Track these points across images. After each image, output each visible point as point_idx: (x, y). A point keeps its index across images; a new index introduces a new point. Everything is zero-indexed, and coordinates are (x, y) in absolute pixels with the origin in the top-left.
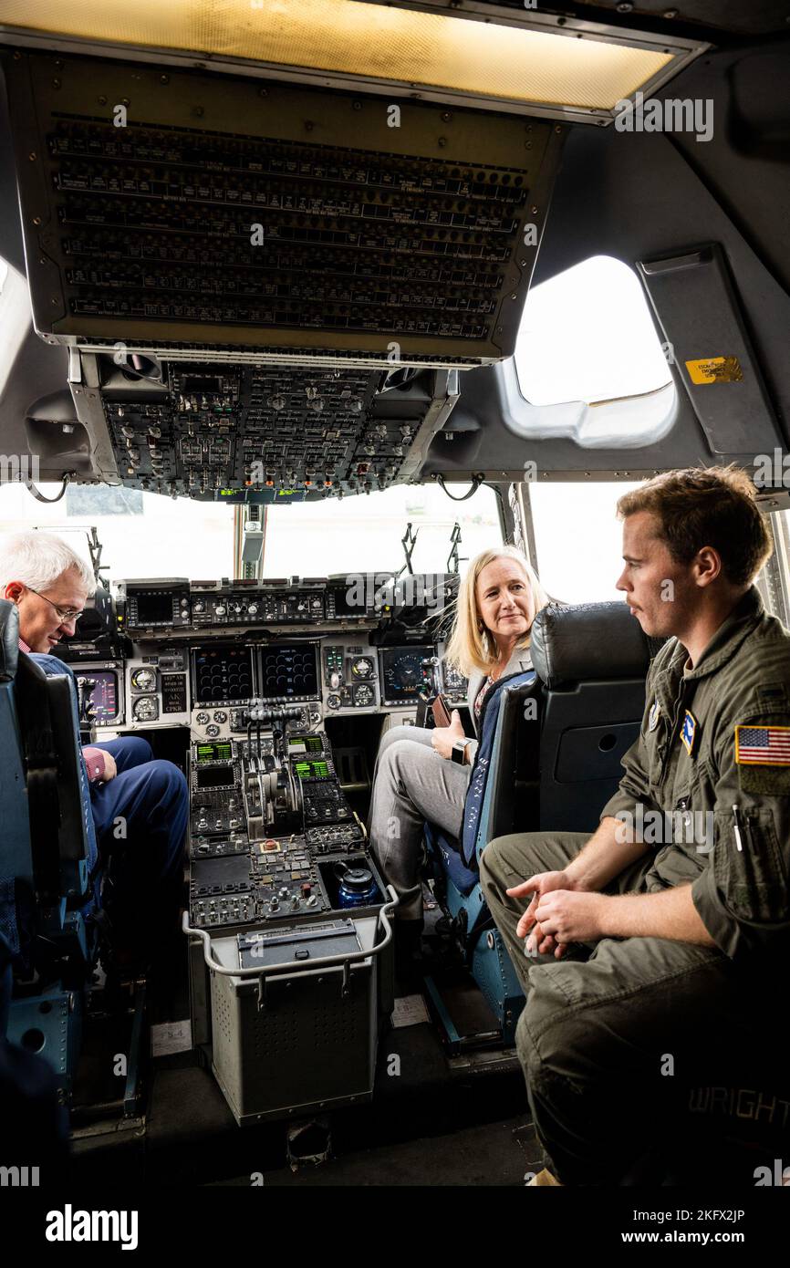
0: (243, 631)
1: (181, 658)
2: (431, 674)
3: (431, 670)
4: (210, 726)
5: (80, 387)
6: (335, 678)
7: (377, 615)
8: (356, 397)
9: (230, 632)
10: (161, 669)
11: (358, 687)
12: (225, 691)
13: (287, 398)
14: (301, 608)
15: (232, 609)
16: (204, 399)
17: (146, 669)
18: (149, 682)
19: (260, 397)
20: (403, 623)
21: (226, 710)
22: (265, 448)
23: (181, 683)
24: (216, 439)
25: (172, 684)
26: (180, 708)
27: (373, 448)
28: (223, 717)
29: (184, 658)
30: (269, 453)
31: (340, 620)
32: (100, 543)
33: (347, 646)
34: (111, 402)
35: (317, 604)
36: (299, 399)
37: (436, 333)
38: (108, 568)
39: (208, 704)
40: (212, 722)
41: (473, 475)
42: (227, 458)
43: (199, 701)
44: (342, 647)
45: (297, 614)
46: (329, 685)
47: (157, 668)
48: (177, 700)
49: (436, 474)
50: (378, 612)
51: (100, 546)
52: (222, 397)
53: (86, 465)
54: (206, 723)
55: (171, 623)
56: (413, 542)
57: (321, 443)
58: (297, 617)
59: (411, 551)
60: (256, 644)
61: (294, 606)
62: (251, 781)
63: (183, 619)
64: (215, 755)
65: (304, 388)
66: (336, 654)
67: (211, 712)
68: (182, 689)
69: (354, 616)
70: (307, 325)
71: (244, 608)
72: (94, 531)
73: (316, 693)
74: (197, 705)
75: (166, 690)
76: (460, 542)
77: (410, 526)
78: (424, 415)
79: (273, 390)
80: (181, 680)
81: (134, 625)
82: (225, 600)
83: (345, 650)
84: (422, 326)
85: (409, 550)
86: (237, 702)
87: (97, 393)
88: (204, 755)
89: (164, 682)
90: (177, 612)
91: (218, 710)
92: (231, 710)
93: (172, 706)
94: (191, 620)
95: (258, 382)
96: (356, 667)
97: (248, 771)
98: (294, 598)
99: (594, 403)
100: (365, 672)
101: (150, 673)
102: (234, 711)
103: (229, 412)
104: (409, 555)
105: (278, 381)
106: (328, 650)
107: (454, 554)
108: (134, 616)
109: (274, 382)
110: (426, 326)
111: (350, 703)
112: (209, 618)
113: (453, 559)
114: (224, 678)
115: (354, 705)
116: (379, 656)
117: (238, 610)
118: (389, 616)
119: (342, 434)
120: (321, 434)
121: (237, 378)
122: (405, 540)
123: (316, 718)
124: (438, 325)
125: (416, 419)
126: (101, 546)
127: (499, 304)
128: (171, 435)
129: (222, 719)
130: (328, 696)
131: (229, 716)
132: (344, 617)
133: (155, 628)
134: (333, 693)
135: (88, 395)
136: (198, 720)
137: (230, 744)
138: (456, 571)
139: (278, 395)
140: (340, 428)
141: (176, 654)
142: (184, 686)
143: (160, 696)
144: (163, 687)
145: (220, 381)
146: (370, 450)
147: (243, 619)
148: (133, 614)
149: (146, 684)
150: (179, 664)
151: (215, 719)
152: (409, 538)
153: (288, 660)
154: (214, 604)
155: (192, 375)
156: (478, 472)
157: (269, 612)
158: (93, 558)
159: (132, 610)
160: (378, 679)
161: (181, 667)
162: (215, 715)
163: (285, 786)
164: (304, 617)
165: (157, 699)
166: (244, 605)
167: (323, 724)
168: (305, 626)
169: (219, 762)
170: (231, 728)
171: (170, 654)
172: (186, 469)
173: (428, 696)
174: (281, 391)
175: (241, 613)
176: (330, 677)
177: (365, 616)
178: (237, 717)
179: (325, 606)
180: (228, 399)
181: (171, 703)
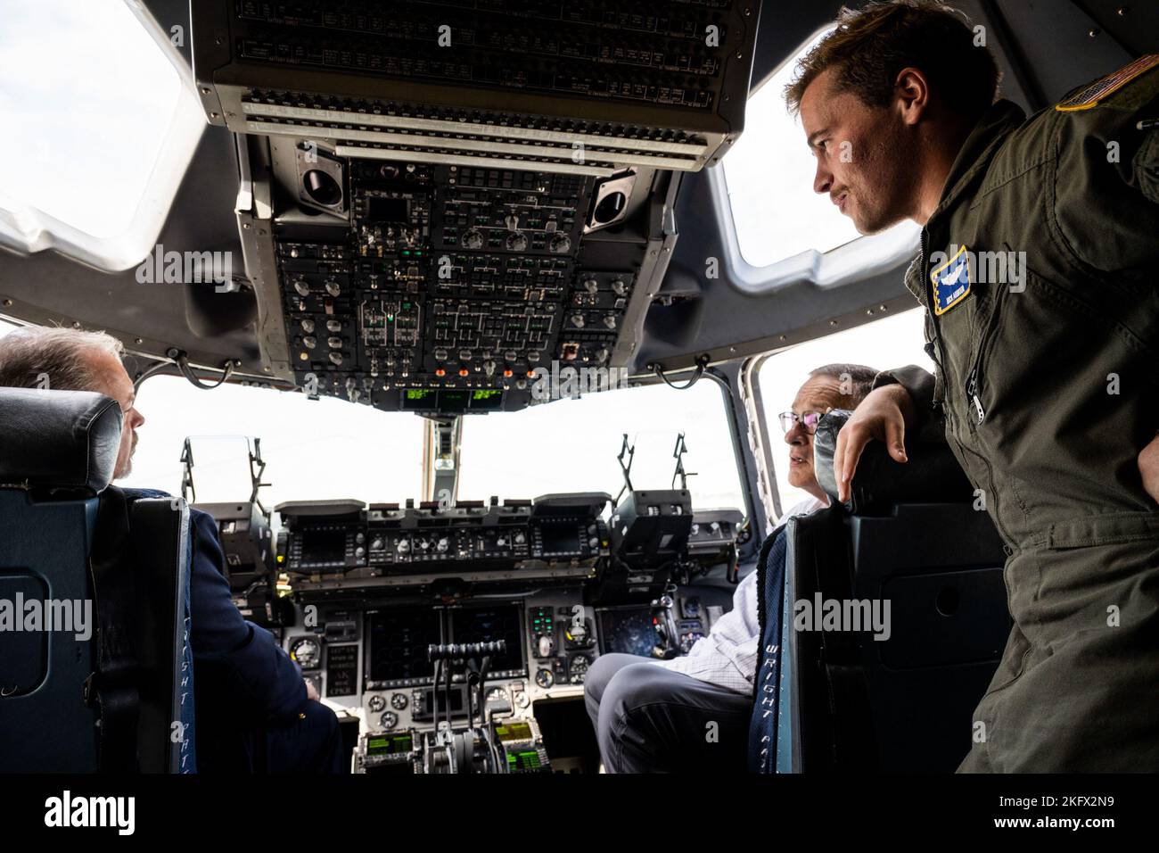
0: (430, 579)
1: (353, 623)
2: (664, 619)
3: (663, 614)
4: (385, 714)
5: (249, 218)
6: (545, 643)
7: (594, 552)
8: (562, 234)
9: (415, 580)
10: (328, 639)
11: (573, 659)
12: (406, 666)
13: (485, 234)
14: (501, 542)
15: (417, 545)
16: (390, 229)
17: (309, 639)
18: (312, 655)
19: (453, 234)
20: (625, 564)
21: (408, 692)
22: (460, 316)
23: (352, 657)
24: (403, 302)
25: (340, 658)
26: (348, 690)
27: (581, 318)
28: (403, 701)
29: (357, 623)
30: (463, 327)
31: (548, 560)
32: (263, 461)
33: (557, 606)
34: (284, 241)
35: (520, 538)
36: (498, 236)
37: (655, 100)
38: (270, 485)
39: (384, 684)
40: (389, 708)
41: (696, 358)
42: (415, 335)
43: (373, 679)
44: (550, 608)
45: (496, 551)
46: (537, 655)
47: (323, 638)
48: (344, 680)
49: (652, 364)
50: (594, 548)
51: (261, 464)
52: (411, 228)
53: (253, 353)
54: (381, 710)
55: (342, 564)
56: (632, 452)
57: (522, 310)
58: (497, 554)
59: (629, 467)
60: (446, 606)
61: (491, 544)
62: (436, 755)
63: (357, 558)
64: (391, 750)
65: (502, 218)
66: (545, 617)
67: (388, 695)
68: (353, 665)
69: (566, 553)
70: (509, 84)
71: (432, 545)
72: (257, 442)
73: (521, 667)
74: (370, 684)
75: (332, 667)
76: (686, 451)
77: (626, 436)
78: (638, 265)
79: (471, 220)
80: (351, 653)
81: (296, 566)
82: (409, 536)
83: (555, 612)
84: (639, 90)
85: (626, 467)
86: (421, 681)
87: (267, 227)
88: (376, 749)
89: (330, 655)
90: (351, 550)
91: (397, 691)
92: (414, 692)
93: (339, 687)
94: (367, 560)
95: (451, 207)
96: (570, 632)
97: (434, 744)
98: (493, 533)
99: (827, 253)
100: (581, 638)
101: (314, 643)
102: (417, 691)
103: (417, 258)
104: (627, 472)
105: (474, 206)
106: (535, 611)
107: (680, 471)
108: (298, 555)
109: (470, 206)
110: (643, 89)
111: (563, 679)
112: (389, 557)
113: (679, 476)
114: (406, 650)
115: (568, 682)
116: (596, 617)
117: (425, 545)
118: (608, 554)
119: (547, 295)
120: (523, 295)
121: (428, 199)
122: (621, 457)
123: (522, 700)
124: (656, 90)
125: (628, 271)
126: (264, 464)
127: (717, 96)
128: (352, 295)
129: (401, 704)
130: (537, 670)
131: (411, 699)
132: (553, 554)
133: (322, 572)
134: (542, 667)
135: (258, 233)
136: (371, 705)
137: (410, 735)
138: (684, 486)
139: (474, 229)
140: (544, 286)
141: (348, 619)
142: (356, 660)
143: (324, 675)
144: (330, 662)
145: (409, 203)
146: (578, 320)
147: (431, 557)
148: (296, 553)
149: (307, 658)
150: (351, 632)
151: (393, 704)
152: (627, 450)
153: (485, 625)
154: (396, 540)
155: (376, 192)
156: (701, 354)
157: (463, 549)
158: (253, 476)
159: (296, 548)
160: (597, 646)
161: (353, 636)
162: (393, 699)
163: (484, 758)
164: (505, 554)
165: (321, 679)
166: (432, 540)
167: (531, 707)
168: (505, 572)
169: (396, 756)
170: (414, 715)
171: (340, 619)
172: (368, 353)
173: (663, 649)
174: (478, 223)
175: (429, 550)
176: (538, 645)
177: (579, 553)
178: (421, 700)
179: (530, 541)
180: (418, 231)
181: (337, 684)
